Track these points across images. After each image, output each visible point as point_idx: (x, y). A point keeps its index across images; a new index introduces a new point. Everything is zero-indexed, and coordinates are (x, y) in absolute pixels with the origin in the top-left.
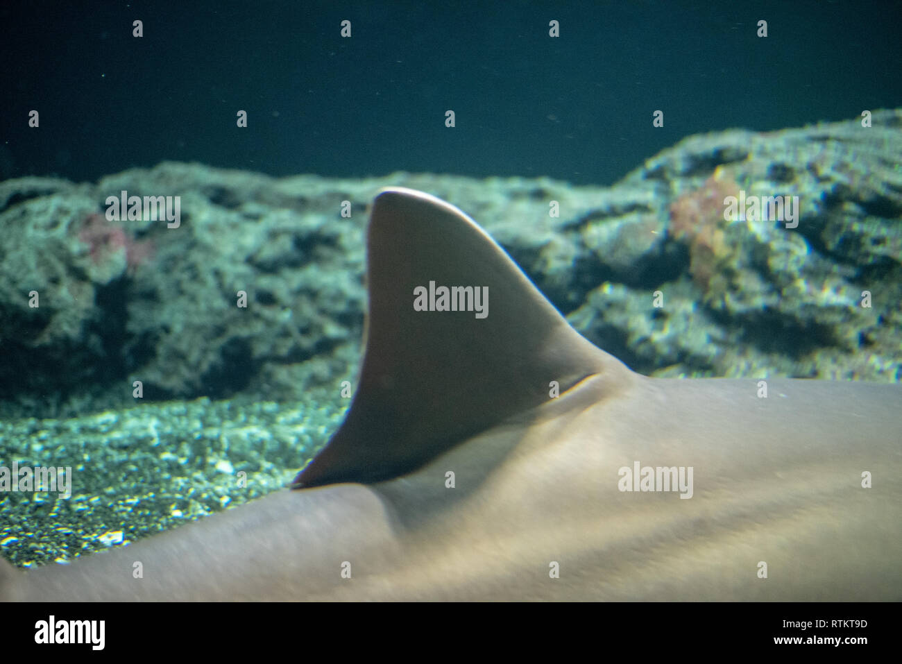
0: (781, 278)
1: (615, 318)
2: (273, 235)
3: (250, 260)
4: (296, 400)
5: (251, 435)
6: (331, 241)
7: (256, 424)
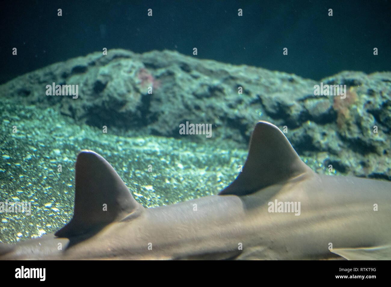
0: (365, 129)
1: (310, 133)
2: (202, 85)
3: (194, 94)
4: (203, 143)
5: (188, 155)
6: (221, 90)
7: (190, 151)
